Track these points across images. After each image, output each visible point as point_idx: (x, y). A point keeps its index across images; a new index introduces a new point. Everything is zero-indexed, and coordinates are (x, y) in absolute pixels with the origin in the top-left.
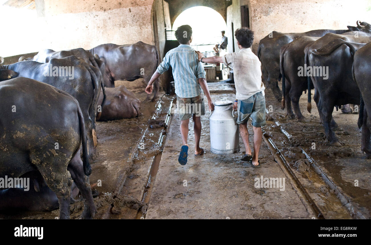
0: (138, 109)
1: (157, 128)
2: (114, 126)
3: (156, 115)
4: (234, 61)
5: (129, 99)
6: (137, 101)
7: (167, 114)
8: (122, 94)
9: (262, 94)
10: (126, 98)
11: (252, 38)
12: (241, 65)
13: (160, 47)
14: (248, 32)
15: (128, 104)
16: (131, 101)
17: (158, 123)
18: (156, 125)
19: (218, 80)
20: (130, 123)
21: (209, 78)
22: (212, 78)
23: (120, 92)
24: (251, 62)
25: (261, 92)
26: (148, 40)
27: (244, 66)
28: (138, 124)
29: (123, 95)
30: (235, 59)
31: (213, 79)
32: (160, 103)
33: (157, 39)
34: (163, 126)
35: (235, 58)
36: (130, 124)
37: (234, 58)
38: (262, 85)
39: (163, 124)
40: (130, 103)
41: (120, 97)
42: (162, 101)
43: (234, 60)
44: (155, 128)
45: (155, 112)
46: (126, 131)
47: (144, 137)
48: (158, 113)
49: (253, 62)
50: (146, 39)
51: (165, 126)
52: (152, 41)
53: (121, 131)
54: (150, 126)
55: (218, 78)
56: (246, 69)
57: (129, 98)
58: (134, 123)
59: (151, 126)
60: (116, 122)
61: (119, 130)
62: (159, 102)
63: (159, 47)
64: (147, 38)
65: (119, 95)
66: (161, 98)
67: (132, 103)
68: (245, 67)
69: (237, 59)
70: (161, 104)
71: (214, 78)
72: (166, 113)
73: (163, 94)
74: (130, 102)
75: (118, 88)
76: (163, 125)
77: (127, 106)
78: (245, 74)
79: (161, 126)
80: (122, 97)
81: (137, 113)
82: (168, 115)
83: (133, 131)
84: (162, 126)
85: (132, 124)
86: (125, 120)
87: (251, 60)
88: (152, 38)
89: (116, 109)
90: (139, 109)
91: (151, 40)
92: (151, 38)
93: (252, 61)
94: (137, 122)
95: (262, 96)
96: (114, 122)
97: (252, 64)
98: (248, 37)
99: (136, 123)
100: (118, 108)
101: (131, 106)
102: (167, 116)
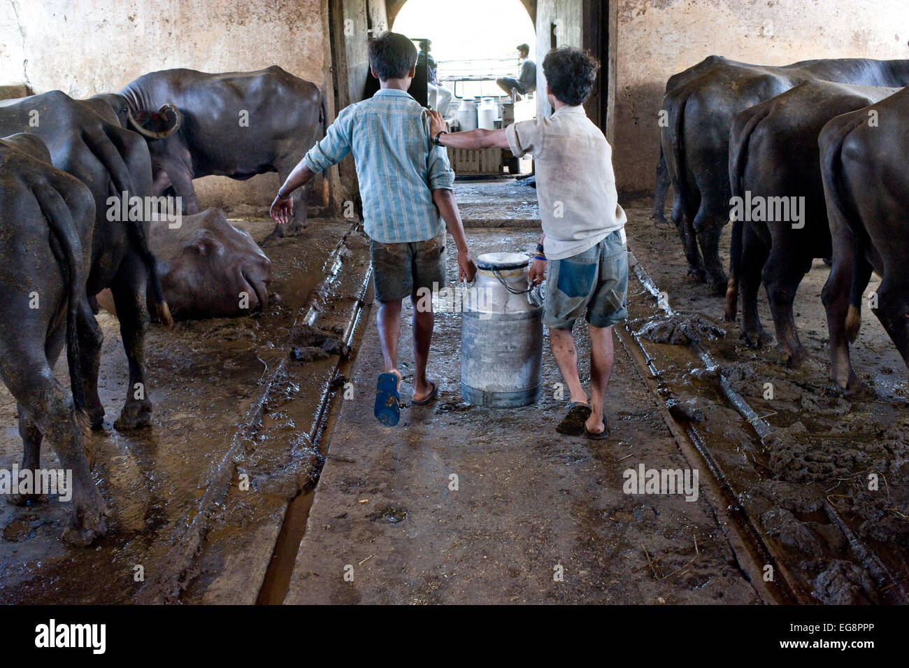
0: (262, 287)
1: (316, 358)
2: (179, 344)
3: (320, 303)
4: (543, 142)
5: (230, 256)
6: (259, 260)
7: (354, 300)
8: (207, 240)
9: (620, 238)
10: (221, 251)
11: (586, 79)
12: (563, 154)
13: (351, 85)
14: (577, 60)
15: (229, 272)
16: (240, 260)
17: (319, 341)
18: (313, 349)
19: (507, 174)
20: (232, 334)
21: (484, 170)
22: (490, 170)
23: (203, 231)
24: (590, 144)
25: (616, 233)
26: (310, 64)
27: (571, 155)
28: (257, 342)
29: (211, 242)
30: (544, 136)
31: (494, 171)
32: (338, 258)
33: (339, 63)
34: (336, 354)
35: (547, 132)
36: (230, 340)
37: (541, 134)
38: (618, 213)
39: (335, 345)
40: (235, 270)
41: (202, 248)
42: (348, 247)
43: (541, 138)
44: (309, 361)
45: (316, 294)
46: (212, 370)
47: (264, 405)
48: (326, 295)
49: (596, 145)
50: (308, 61)
51: (342, 352)
52: (324, 68)
53: (194, 372)
54: (293, 349)
55: (506, 169)
56: (575, 166)
57: (232, 252)
58: (244, 336)
59: (297, 352)
60: (190, 327)
61: (188, 366)
62: (336, 253)
63: (347, 83)
64: (309, 58)
65: (200, 244)
66: (345, 238)
67: (240, 269)
68: (574, 159)
69: (551, 136)
70: (342, 259)
71: (497, 169)
72: (351, 295)
73: (351, 224)
74: (233, 265)
75: (197, 219)
76: (338, 348)
77: (224, 276)
78: (574, 180)
79: (328, 352)
80: (210, 248)
81: (257, 301)
82: (356, 303)
83: (234, 374)
84: (333, 352)
85: (236, 340)
86: (218, 322)
87: (589, 138)
88: (323, 58)
89: (189, 287)
90: (264, 284)
91: (319, 65)
92: (320, 58)
93: (593, 143)
94: (256, 332)
95: (620, 244)
96: (183, 328)
97: (593, 152)
98: (575, 75)
99: (249, 336)
100: (194, 286)
101: (237, 276)
102: (355, 309)
